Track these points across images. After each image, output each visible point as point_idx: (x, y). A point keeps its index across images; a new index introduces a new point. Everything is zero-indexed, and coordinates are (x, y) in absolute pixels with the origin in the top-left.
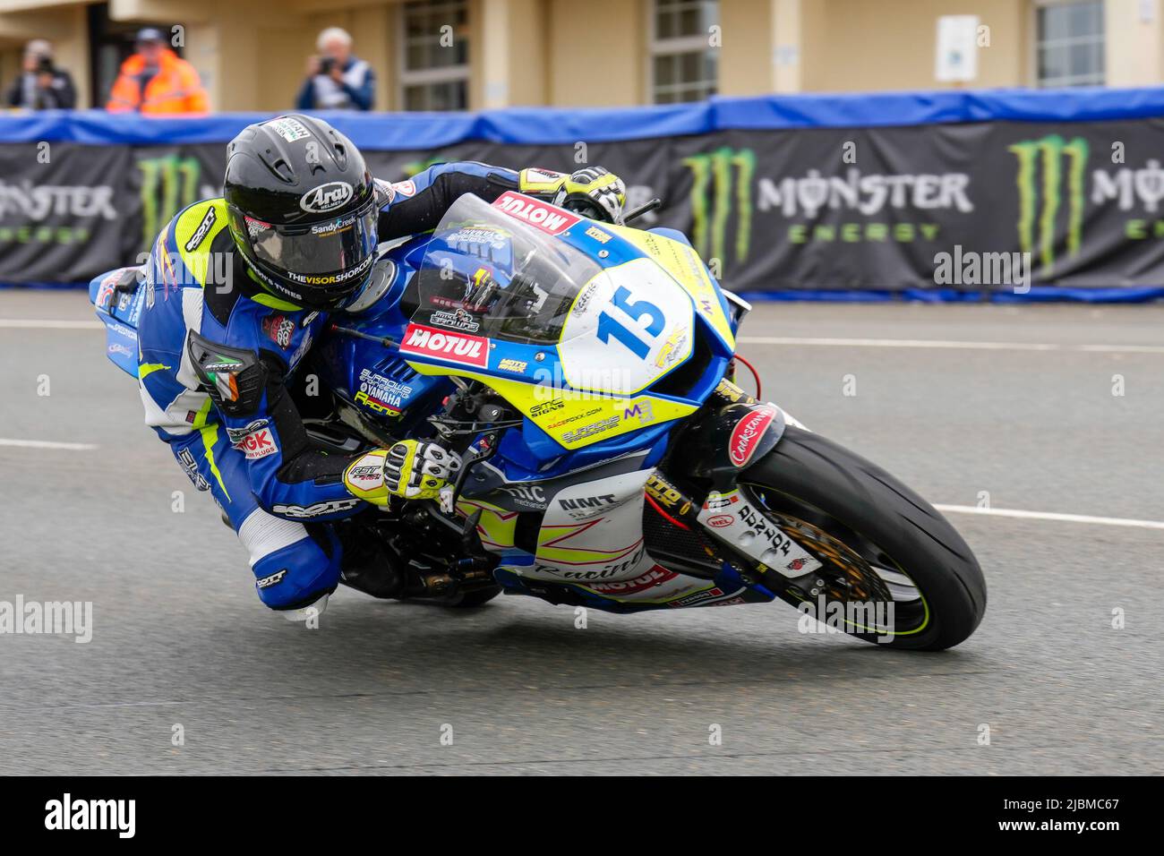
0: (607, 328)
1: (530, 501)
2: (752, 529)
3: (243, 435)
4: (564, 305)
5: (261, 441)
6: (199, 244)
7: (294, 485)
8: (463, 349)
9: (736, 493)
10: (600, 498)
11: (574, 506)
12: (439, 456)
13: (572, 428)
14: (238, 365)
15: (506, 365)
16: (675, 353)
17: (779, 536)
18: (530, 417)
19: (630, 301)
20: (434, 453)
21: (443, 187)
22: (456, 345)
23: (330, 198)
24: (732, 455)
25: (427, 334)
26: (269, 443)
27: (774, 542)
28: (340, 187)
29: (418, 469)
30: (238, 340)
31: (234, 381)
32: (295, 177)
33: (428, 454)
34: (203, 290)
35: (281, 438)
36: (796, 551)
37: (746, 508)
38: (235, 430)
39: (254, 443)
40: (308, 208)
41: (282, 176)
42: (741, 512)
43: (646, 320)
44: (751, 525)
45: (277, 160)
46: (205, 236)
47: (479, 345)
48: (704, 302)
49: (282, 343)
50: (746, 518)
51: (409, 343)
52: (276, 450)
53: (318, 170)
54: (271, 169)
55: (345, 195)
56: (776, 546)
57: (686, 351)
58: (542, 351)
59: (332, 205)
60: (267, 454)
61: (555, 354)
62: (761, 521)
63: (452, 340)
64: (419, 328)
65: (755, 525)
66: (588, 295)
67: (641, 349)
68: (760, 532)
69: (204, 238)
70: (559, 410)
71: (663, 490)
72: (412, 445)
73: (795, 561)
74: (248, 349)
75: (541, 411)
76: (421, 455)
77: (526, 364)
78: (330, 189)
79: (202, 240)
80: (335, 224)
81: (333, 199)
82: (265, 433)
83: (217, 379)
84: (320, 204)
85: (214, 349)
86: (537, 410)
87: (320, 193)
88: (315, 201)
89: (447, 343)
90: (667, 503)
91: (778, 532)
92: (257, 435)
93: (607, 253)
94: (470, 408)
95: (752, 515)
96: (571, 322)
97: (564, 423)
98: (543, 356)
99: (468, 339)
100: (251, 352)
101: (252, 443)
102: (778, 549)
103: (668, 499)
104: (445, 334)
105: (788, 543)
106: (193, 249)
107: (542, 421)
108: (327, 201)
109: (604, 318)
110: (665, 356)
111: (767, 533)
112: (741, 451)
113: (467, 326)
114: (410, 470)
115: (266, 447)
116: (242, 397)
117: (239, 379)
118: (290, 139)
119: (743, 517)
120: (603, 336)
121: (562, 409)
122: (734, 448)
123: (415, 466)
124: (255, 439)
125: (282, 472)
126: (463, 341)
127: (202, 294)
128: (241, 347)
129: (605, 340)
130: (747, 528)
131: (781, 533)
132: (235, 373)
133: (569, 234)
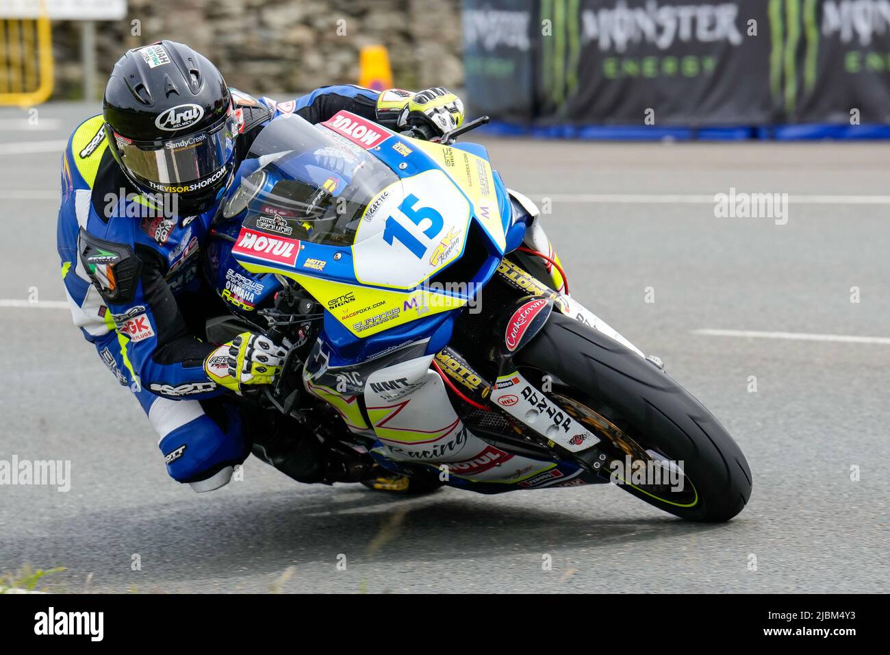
0: (393, 231)
1: (353, 385)
2: (535, 407)
3: (125, 320)
4: (359, 211)
5: (140, 325)
6: (93, 152)
7: (166, 366)
8: (279, 250)
9: (516, 374)
10: (397, 381)
11: (381, 390)
12: (265, 346)
13: (361, 318)
14: (114, 258)
15: (310, 263)
16: (447, 253)
17: (560, 414)
18: (329, 309)
19: (416, 208)
20: (261, 344)
21: (320, 106)
22: (275, 246)
23: (182, 118)
24: (507, 341)
25: (254, 236)
26: (146, 328)
27: (555, 419)
28: (191, 108)
29: (249, 358)
30: (116, 235)
31: (111, 271)
32: (152, 100)
33: (256, 345)
34: (91, 191)
35: (157, 324)
36: (576, 428)
37: (528, 388)
38: (117, 315)
39: (134, 327)
40: (162, 127)
41: (141, 98)
42: (523, 392)
43: (426, 223)
44: (533, 403)
45: (139, 83)
46: (99, 144)
47: (292, 246)
48: (482, 208)
49: (159, 239)
50: (528, 398)
51: (240, 245)
52: (153, 334)
53: (173, 94)
54: (132, 92)
55: (195, 115)
56: (558, 423)
57: (457, 251)
58: (340, 252)
59: (183, 124)
60: (145, 337)
61: (350, 254)
62: (543, 400)
63: (273, 242)
64: (249, 232)
65: (537, 404)
66: (379, 202)
67: (418, 249)
68: (542, 411)
69: (97, 146)
70: (351, 303)
71: (466, 376)
72: (246, 337)
73: (576, 437)
74: (124, 243)
75: (337, 304)
76: (251, 346)
77: (325, 263)
78: (182, 110)
79: (95, 148)
80: (186, 140)
81: (184, 119)
82: (143, 319)
83: (96, 270)
84: (172, 123)
85: (96, 243)
86: (335, 303)
87: (172, 114)
88: (168, 120)
89: (269, 244)
90: (471, 387)
91: (558, 410)
92: (136, 321)
93: (405, 165)
94: (291, 301)
95: (534, 395)
96: (363, 226)
97: (354, 314)
98: (339, 255)
99: (284, 241)
100: (126, 246)
101: (133, 327)
102: (560, 425)
103: (470, 383)
104: (267, 237)
105: (568, 420)
106: (87, 156)
107: (337, 313)
108: (179, 121)
109: (391, 222)
110: (438, 256)
111: (549, 411)
112: (513, 337)
113: (283, 230)
114: (243, 359)
115: (144, 331)
116: (119, 285)
117: (116, 269)
118: (152, 65)
119: (526, 396)
120: (388, 238)
121: (353, 302)
122: (509, 335)
123: (246, 355)
124: (135, 324)
125: (156, 354)
126: (281, 242)
127: (90, 194)
128: (120, 242)
129: (390, 243)
130: (531, 407)
131: (561, 411)
132: (111, 265)
133: (379, 148)
